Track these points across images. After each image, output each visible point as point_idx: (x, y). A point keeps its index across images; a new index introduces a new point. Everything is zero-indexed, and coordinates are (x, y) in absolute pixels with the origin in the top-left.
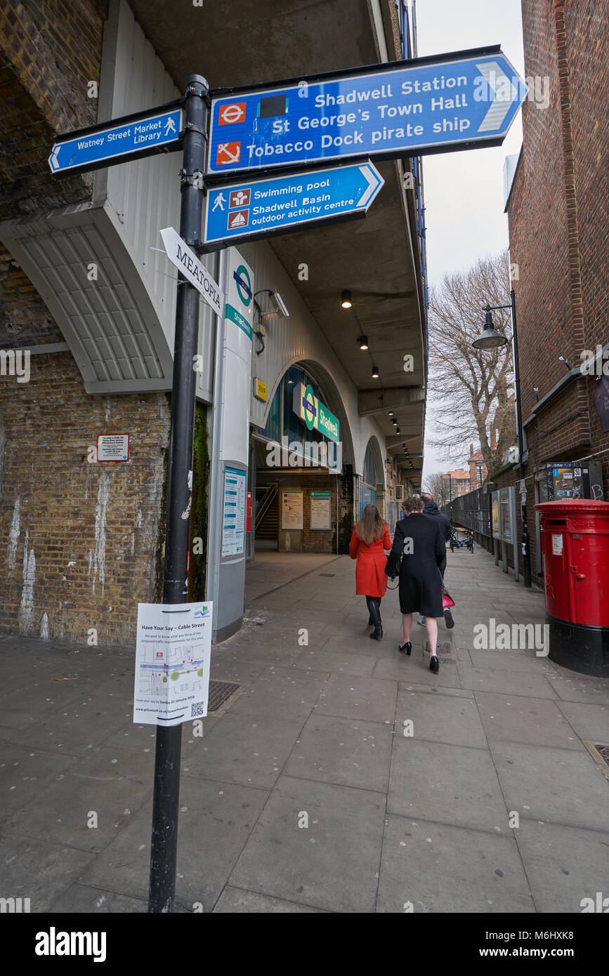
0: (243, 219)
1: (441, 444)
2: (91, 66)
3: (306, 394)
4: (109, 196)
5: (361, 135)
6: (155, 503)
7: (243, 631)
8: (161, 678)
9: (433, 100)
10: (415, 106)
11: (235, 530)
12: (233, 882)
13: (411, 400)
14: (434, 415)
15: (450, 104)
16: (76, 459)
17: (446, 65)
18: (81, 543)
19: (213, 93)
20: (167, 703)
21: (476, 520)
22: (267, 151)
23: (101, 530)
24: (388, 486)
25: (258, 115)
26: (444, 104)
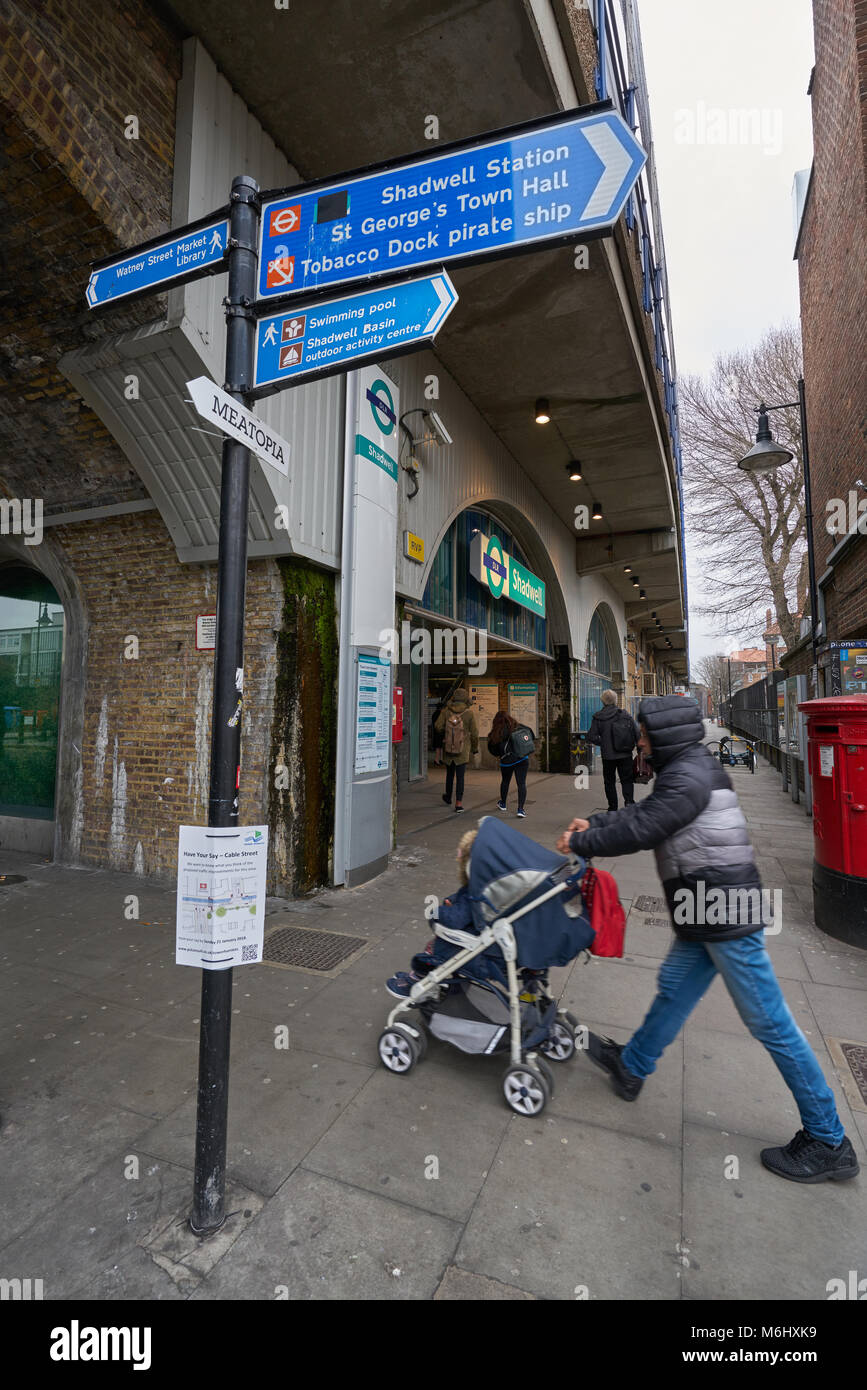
0: (296, 355)
1: (713, 611)
2: (161, 145)
3: (490, 549)
4: (188, 312)
5: (436, 236)
6: (267, 704)
7: (388, 873)
8: (205, 913)
9: (525, 182)
10: (503, 192)
11: (374, 739)
12: (307, 1164)
13: (654, 550)
14: (703, 568)
15: (547, 186)
16: (171, 647)
17: (542, 133)
18: (179, 754)
19: (264, 197)
20: (212, 942)
21: (764, 724)
22: (325, 265)
23: (202, 738)
24: (630, 675)
25: (315, 220)
26: (539, 185)
